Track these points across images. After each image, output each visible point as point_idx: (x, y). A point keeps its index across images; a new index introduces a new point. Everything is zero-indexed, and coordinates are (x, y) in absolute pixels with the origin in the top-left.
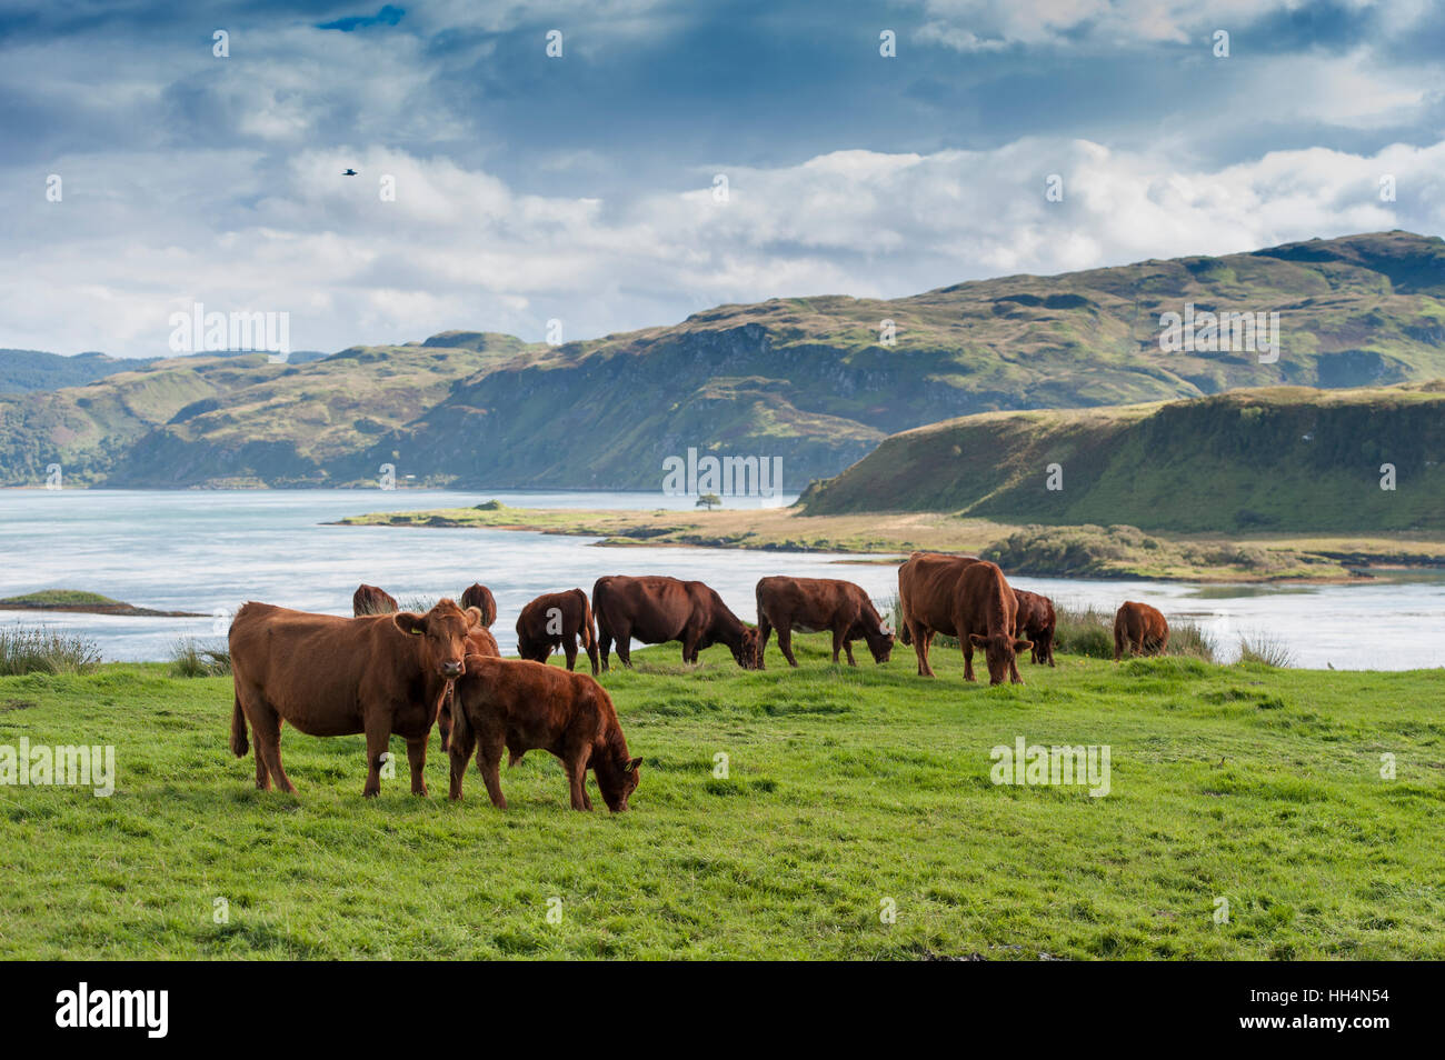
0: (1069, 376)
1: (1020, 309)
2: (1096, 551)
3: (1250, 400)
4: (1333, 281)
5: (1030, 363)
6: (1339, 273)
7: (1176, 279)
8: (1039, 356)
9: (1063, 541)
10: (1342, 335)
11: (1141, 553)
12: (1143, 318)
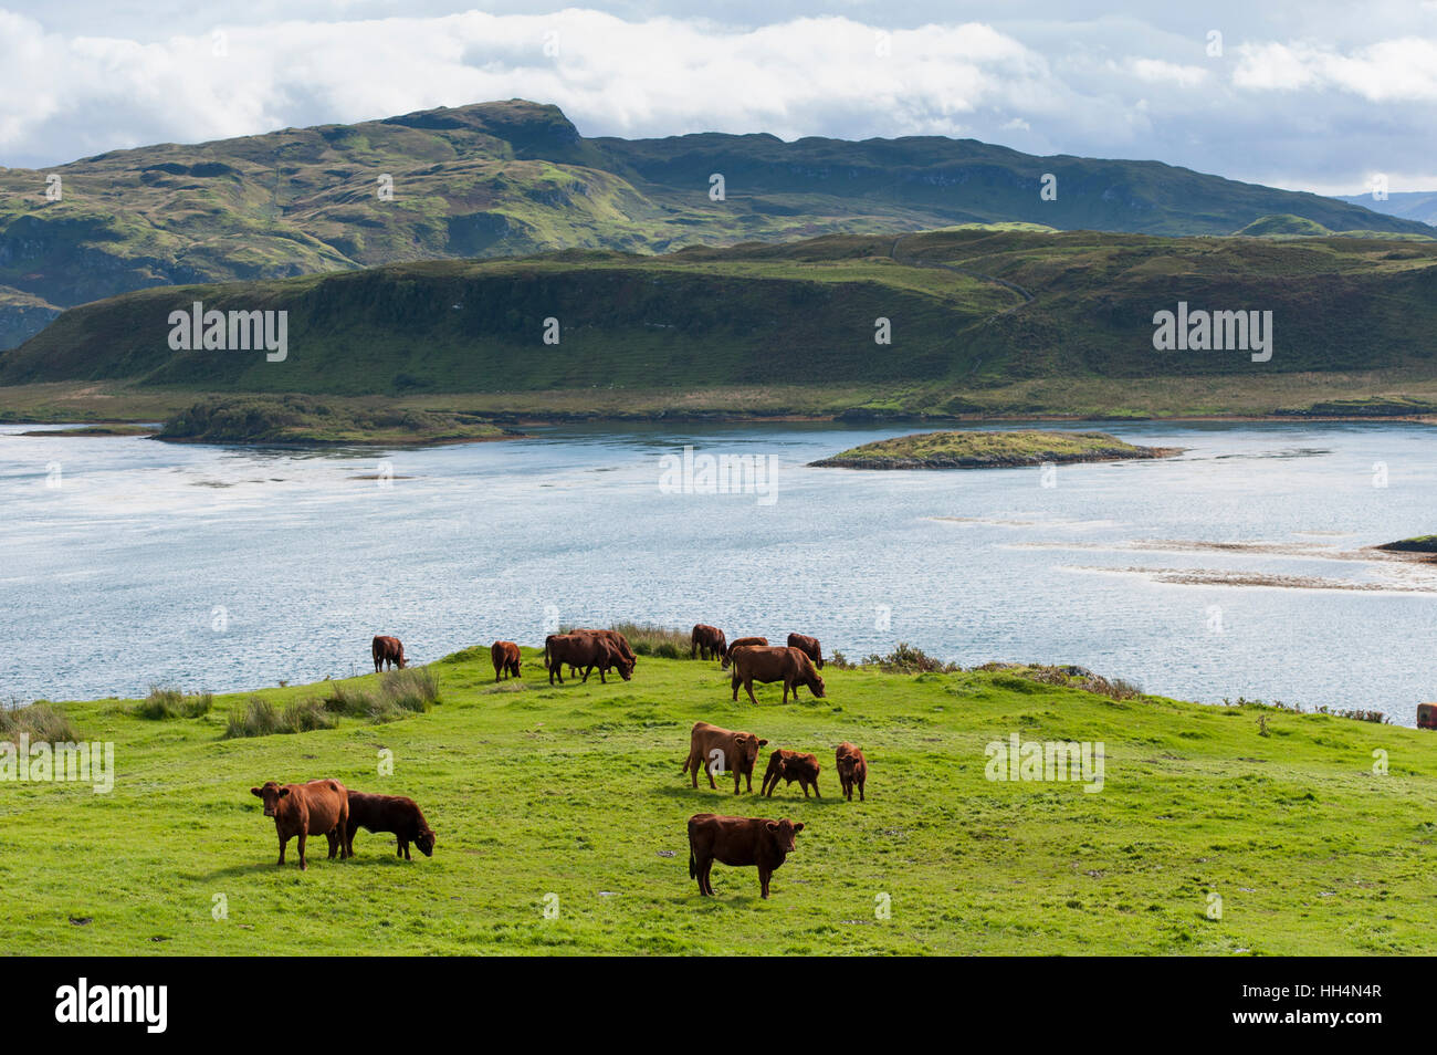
0: (217, 241)
1: (168, 177)
2: (275, 418)
3: (404, 273)
4: (459, 147)
5: (179, 230)
6: (464, 139)
7: (313, 146)
8: (188, 223)
9: (244, 410)
10: (471, 199)
11: (315, 419)
12: (283, 185)
